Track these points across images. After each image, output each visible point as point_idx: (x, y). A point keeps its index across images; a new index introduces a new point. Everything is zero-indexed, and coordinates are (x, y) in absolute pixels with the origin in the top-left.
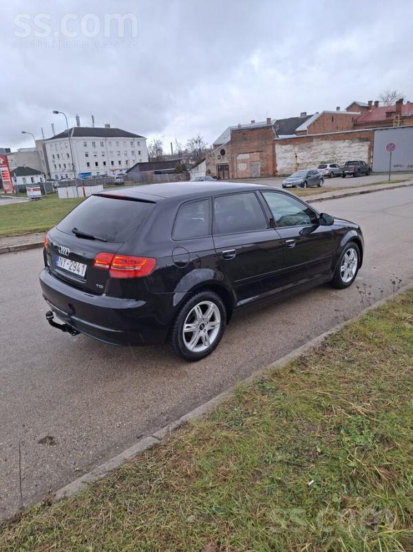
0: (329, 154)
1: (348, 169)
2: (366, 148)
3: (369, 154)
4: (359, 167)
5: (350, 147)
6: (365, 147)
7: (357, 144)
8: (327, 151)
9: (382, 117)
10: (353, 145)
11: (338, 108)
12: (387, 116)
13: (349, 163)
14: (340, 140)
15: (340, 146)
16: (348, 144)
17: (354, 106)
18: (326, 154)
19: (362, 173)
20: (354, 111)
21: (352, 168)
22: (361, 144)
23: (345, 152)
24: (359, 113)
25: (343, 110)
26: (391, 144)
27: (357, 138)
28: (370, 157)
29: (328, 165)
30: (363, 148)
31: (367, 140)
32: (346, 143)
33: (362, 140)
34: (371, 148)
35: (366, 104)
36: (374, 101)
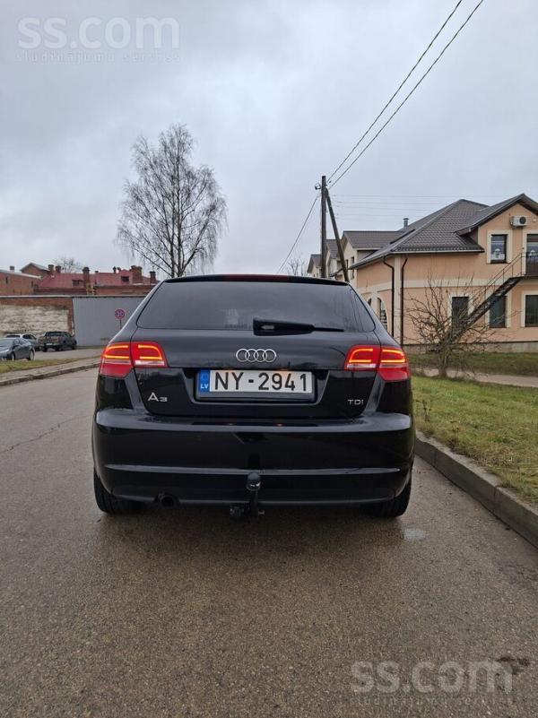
0: (15, 323)
1: (50, 341)
2: (66, 318)
3: (69, 324)
4: (64, 338)
5: (43, 315)
6: (64, 316)
7: (52, 312)
8: (12, 318)
9: (69, 285)
10: (47, 313)
11: (12, 268)
12: (74, 284)
13: (49, 334)
14: (29, 305)
15: (29, 312)
16: (40, 312)
17: (31, 268)
18: (11, 322)
19: (69, 346)
20: (32, 274)
21: (56, 340)
22: (57, 312)
23: (38, 321)
24: (39, 277)
25: (17, 271)
26: (120, 311)
27: (52, 305)
28: (71, 328)
29: (21, 336)
30: (61, 318)
31: (65, 308)
32: (38, 310)
33: (58, 307)
34: (71, 318)
35: (46, 267)
36: (55, 265)
